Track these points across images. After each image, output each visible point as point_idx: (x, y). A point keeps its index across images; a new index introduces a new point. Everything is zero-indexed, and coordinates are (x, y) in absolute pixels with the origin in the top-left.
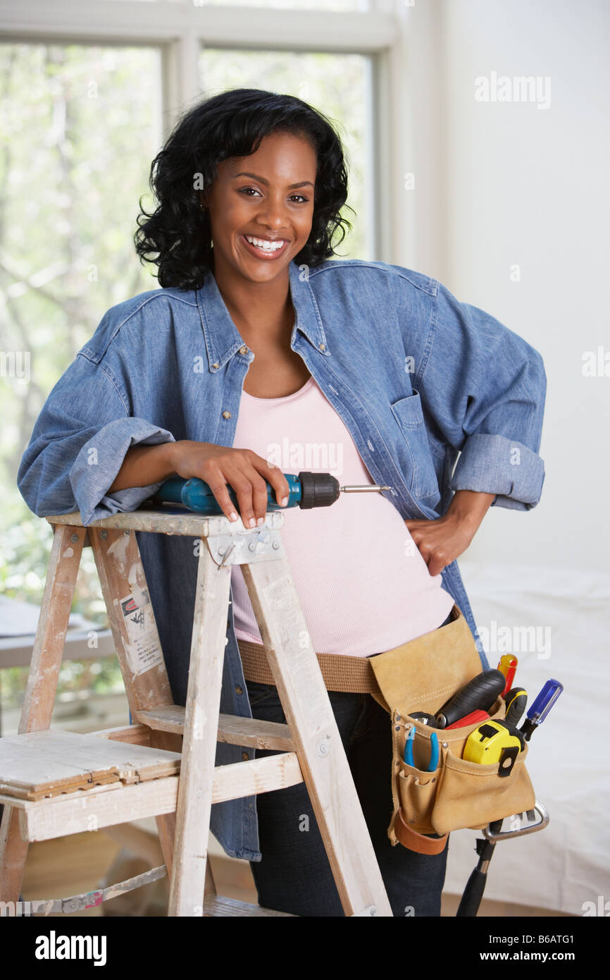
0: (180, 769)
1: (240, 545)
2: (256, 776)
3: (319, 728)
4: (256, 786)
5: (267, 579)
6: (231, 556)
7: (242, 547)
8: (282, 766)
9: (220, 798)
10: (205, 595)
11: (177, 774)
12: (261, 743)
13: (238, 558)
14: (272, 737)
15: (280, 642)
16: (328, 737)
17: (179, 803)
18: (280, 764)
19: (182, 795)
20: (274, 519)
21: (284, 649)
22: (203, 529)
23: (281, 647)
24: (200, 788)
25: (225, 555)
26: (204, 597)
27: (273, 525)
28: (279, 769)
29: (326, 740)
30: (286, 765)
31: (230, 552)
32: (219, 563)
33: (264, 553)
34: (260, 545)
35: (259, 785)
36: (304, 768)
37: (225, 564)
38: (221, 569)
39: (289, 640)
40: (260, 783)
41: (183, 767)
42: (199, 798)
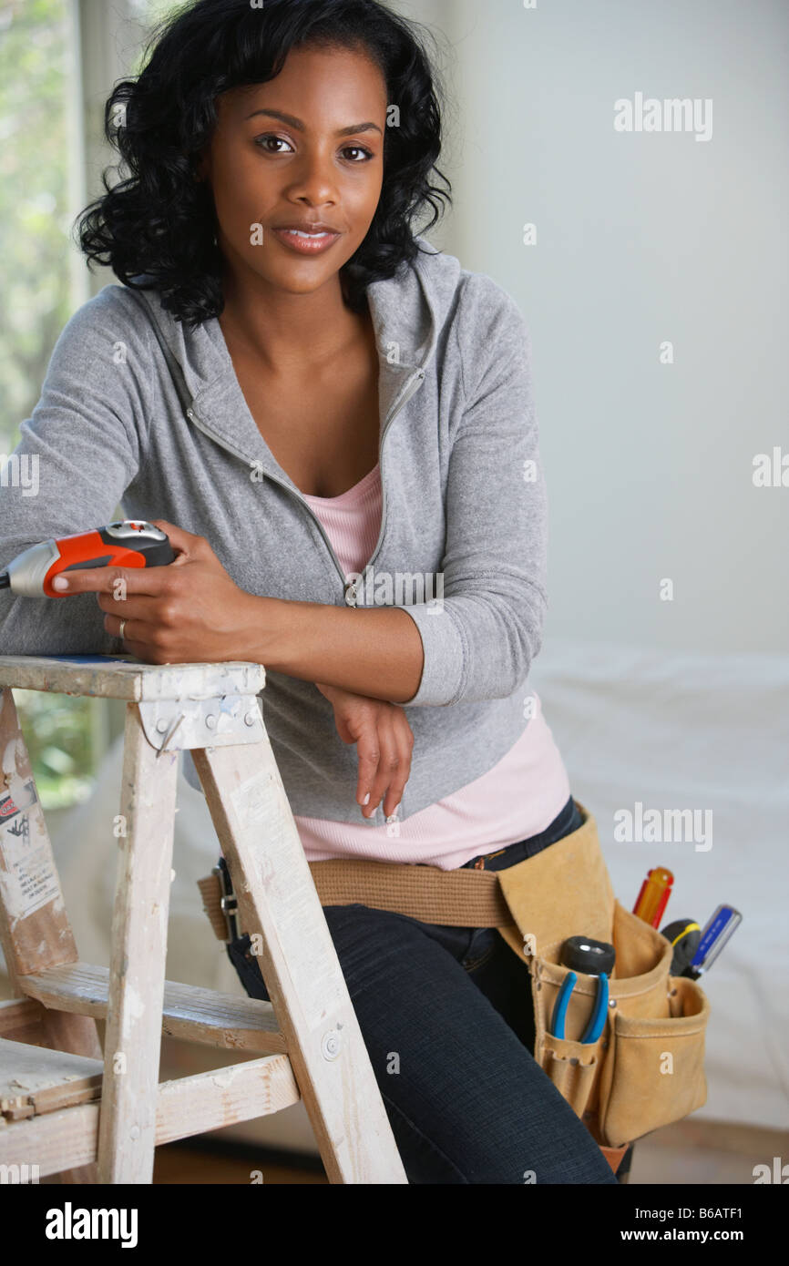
0: (100, 1090)
1: (192, 716)
2: (225, 1096)
3: (324, 1014)
4: (226, 1113)
5: (237, 775)
6: (177, 736)
7: (196, 720)
8: (266, 1078)
9: (169, 1136)
10: (136, 800)
11: (96, 1098)
12: (229, 1038)
13: (189, 739)
14: (248, 1030)
15: (259, 877)
16: (339, 1027)
17: (101, 1149)
18: (264, 1074)
19: (105, 1136)
20: (249, 674)
21: (266, 889)
22: (133, 688)
23: (262, 888)
24: (136, 1123)
25: (166, 732)
26: (135, 804)
27: (246, 686)
28: (262, 1083)
29: (336, 1031)
30: (274, 1076)
31: (175, 729)
32: (158, 746)
33: (230, 731)
34: (224, 719)
35: (230, 1111)
36: (301, 1080)
37: (168, 748)
38: (162, 756)
39: (274, 873)
40: (232, 1107)
41: (105, 1088)
42: (133, 1139)
